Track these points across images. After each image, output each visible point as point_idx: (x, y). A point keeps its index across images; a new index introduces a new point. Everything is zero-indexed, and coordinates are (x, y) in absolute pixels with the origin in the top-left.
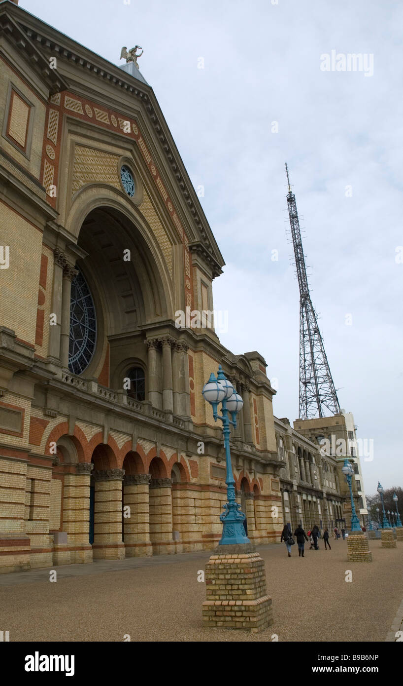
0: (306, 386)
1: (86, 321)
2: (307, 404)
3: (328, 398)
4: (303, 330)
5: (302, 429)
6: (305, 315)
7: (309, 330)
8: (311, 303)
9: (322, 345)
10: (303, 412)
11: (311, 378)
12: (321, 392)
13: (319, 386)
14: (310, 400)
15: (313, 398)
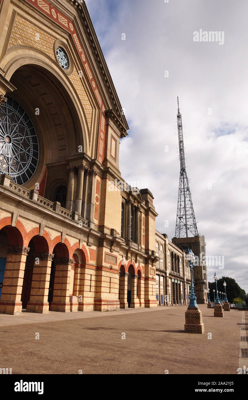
0: (180, 220)
1: (31, 151)
2: (180, 230)
3: (191, 227)
4: (181, 188)
5: (176, 243)
6: (182, 181)
7: (184, 188)
8: (186, 173)
9: (190, 197)
10: (177, 234)
11: (183, 215)
12: (188, 223)
13: (187, 220)
14: (182, 227)
15: (183, 226)
